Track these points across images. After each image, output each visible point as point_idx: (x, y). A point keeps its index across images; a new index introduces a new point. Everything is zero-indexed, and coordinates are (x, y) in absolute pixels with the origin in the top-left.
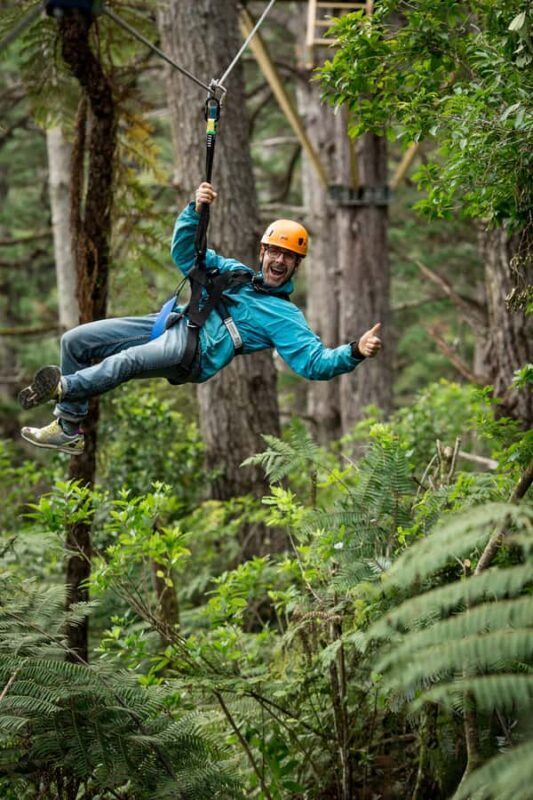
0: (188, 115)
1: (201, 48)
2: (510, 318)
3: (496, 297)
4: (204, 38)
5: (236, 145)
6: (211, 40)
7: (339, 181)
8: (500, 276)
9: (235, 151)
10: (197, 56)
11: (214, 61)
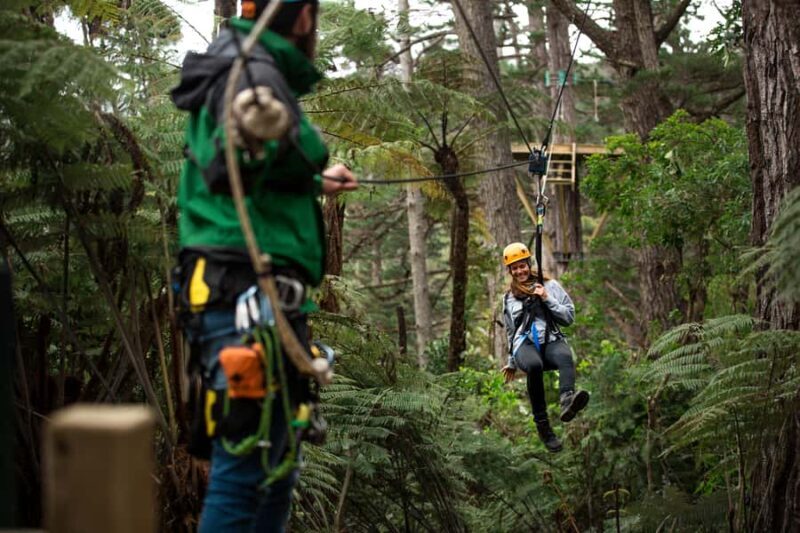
0: (490, 213)
1: (496, 181)
2: (653, 308)
3: (645, 298)
4: (498, 176)
5: (514, 228)
6: (501, 177)
7: (558, 249)
8: (647, 288)
9: (513, 231)
10: (495, 185)
11: (503, 187)
